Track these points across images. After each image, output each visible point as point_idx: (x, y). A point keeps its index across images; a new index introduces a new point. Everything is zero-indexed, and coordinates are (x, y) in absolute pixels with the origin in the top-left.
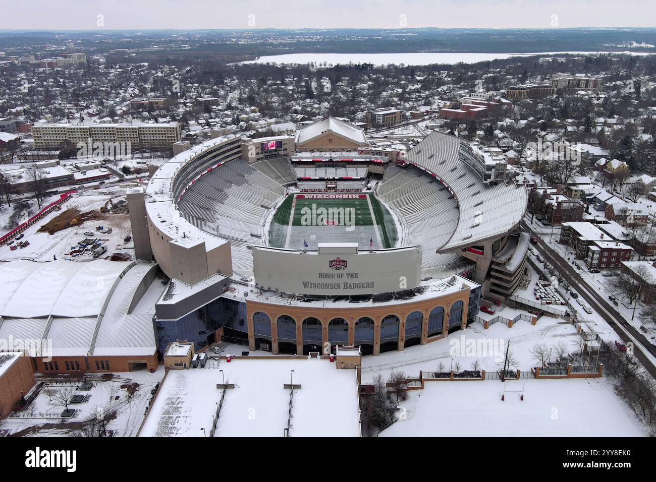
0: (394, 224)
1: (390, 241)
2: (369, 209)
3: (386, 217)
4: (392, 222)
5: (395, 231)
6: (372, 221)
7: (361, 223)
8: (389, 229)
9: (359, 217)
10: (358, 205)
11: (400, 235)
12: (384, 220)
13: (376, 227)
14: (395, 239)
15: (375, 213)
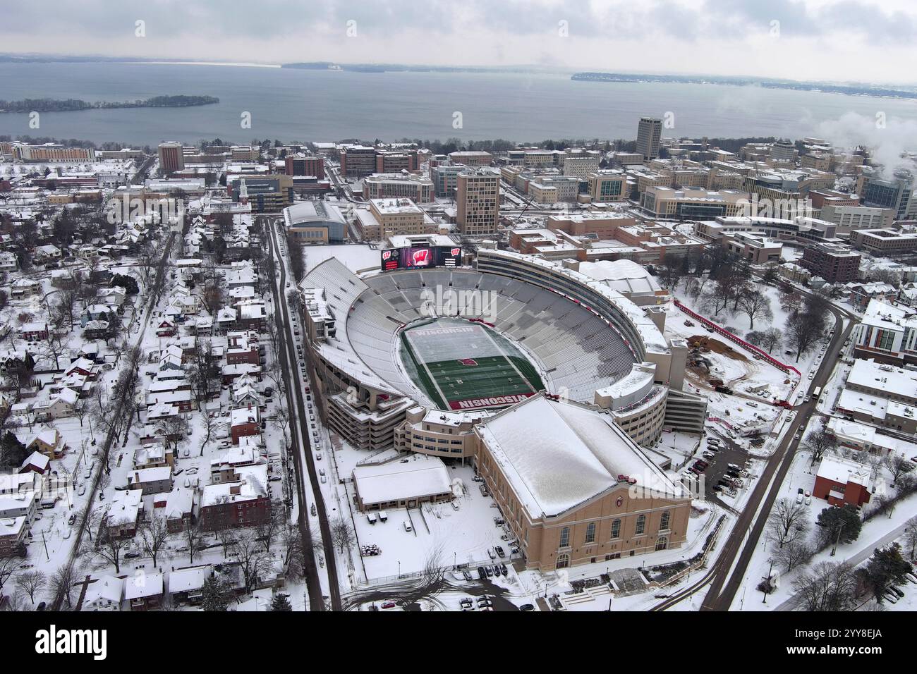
0: (406, 367)
1: (405, 349)
2: (439, 384)
3: (417, 376)
4: (409, 371)
5: (404, 360)
6: (429, 368)
7: (439, 365)
8: (409, 361)
9: (444, 372)
10: (454, 390)
11: (398, 356)
12: (416, 370)
13: (423, 362)
14: (402, 351)
15: (429, 378)
